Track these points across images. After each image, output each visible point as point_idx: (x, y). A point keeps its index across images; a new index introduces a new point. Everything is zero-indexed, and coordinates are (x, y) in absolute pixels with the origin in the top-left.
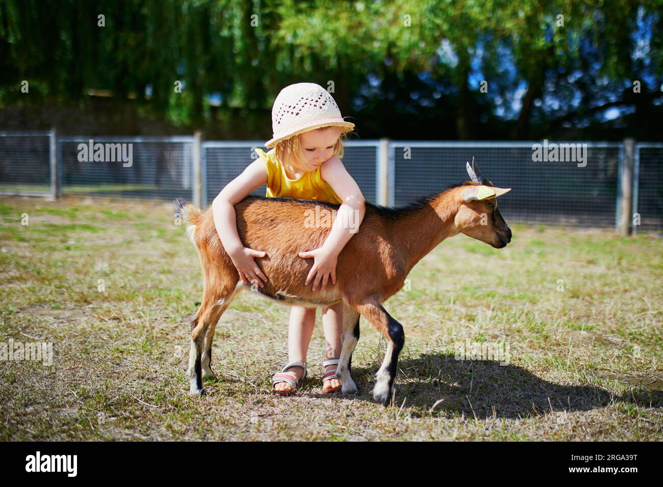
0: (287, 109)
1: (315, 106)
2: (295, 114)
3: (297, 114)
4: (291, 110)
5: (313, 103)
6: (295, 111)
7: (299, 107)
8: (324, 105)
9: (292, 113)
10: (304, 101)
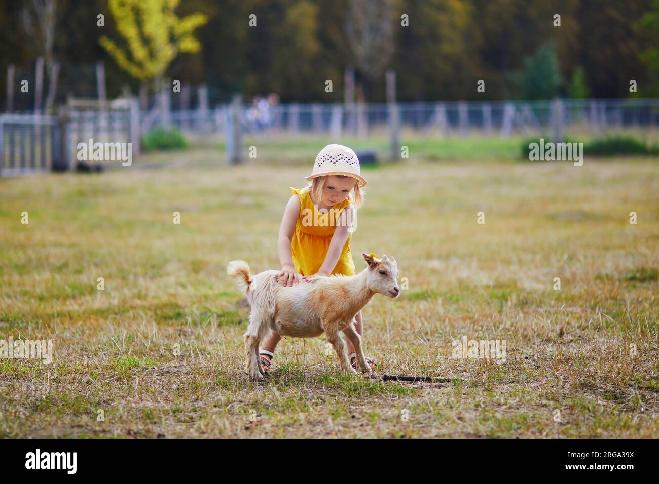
0: (328, 158)
1: (347, 162)
2: (332, 162)
3: (334, 163)
4: (331, 159)
5: (347, 160)
6: (333, 161)
7: (337, 159)
8: (353, 163)
9: (331, 161)
10: (341, 156)
